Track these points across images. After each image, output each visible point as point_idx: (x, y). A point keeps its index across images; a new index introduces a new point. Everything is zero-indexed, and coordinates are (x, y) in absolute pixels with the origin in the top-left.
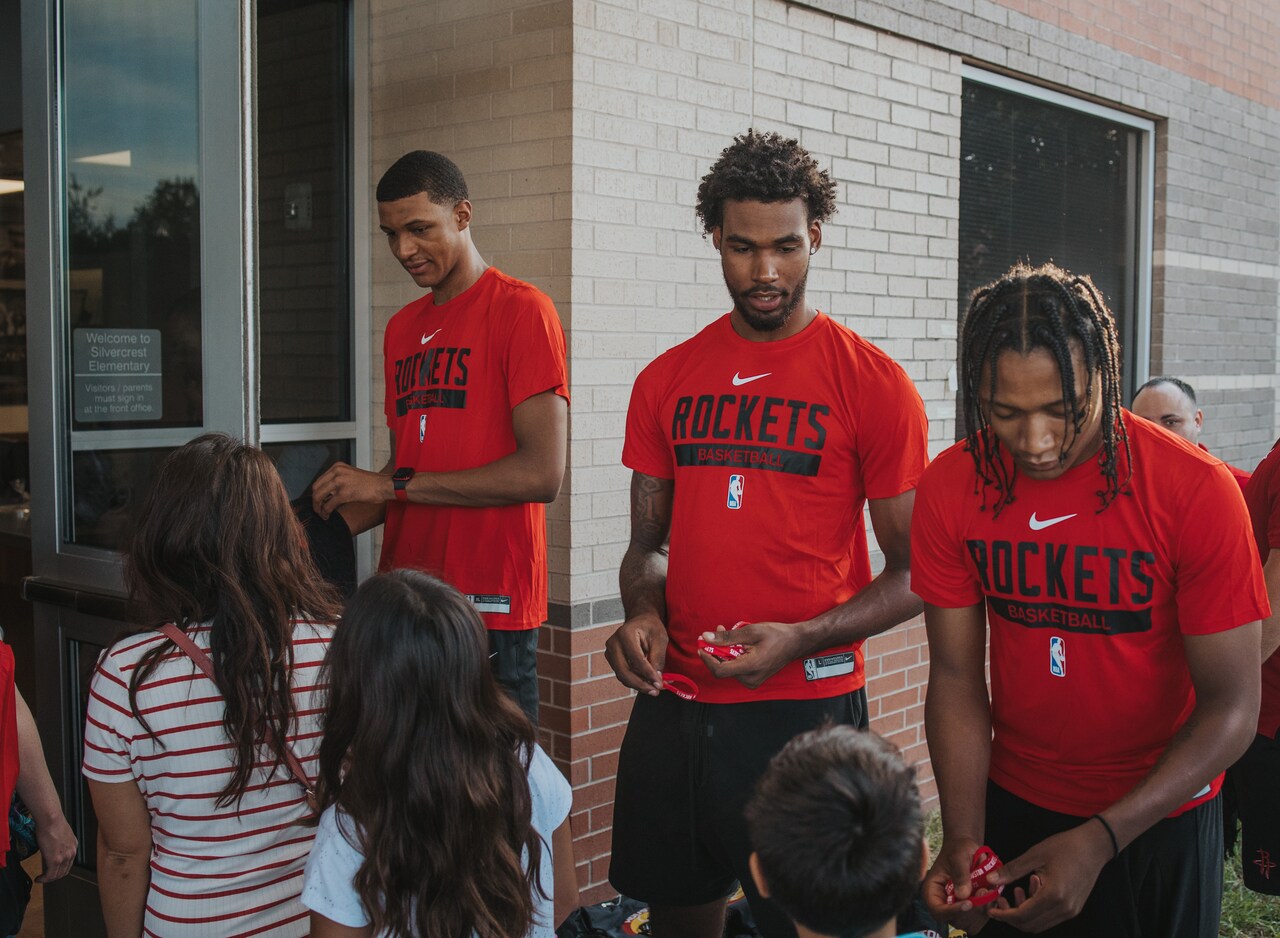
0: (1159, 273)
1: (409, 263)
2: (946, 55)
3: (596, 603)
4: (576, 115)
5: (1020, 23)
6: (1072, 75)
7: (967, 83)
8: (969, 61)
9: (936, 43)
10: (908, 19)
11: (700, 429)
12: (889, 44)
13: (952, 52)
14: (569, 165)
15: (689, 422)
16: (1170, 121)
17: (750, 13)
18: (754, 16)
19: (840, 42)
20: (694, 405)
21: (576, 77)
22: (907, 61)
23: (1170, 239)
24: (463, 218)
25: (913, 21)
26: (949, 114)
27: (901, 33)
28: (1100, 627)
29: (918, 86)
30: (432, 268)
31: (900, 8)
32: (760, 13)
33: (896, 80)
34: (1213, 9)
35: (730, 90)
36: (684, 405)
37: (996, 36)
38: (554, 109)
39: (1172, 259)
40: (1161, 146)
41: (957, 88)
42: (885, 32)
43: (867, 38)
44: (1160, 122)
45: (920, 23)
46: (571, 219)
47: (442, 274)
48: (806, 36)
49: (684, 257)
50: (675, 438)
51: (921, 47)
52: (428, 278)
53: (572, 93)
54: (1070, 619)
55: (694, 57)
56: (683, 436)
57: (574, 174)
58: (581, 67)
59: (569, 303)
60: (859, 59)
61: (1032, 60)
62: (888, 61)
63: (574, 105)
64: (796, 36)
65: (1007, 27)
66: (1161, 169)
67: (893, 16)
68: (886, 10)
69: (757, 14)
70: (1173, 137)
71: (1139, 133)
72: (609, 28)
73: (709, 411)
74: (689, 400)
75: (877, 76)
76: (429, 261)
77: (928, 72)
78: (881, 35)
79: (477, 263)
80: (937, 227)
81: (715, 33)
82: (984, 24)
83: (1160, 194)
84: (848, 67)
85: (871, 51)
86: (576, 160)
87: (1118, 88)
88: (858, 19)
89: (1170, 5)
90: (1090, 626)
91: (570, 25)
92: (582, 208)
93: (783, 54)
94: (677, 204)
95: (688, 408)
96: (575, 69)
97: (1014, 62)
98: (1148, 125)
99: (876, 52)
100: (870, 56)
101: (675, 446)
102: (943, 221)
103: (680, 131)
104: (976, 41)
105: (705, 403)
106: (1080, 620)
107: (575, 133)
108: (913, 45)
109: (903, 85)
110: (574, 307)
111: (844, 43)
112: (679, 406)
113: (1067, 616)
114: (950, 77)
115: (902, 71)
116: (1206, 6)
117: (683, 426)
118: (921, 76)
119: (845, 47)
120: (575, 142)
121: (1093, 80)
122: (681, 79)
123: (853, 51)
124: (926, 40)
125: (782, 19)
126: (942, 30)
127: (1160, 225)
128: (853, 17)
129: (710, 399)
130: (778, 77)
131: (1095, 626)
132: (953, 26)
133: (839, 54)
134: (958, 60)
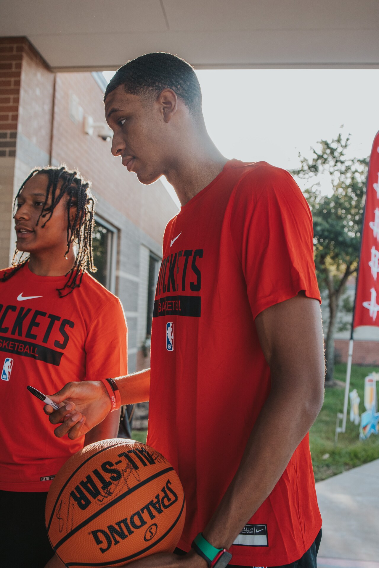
0: (117, 278)
16: (122, 230)
23: (121, 267)
28: (33, 354)
39: (122, 274)
40: (119, 238)
44: (119, 230)
54: (20, 347)
66: (119, 245)
70: (123, 235)
71: (112, 233)
83: (118, 253)
90: (29, 353)
98: (115, 230)
106: (24, 349)
113: (18, 346)
127: (118, 262)
131: (31, 353)
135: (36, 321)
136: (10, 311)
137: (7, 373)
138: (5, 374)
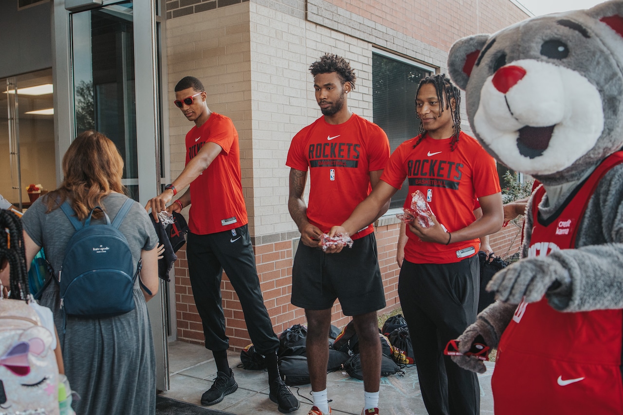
1: (186, 112)
2: (367, 43)
3: (263, 236)
4: (252, 63)
5: (391, 32)
6: (408, 51)
7: (374, 54)
8: (375, 46)
9: (363, 39)
10: (354, 30)
11: (318, 155)
12: (348, 39)
13: (369, 42)
14: (250, 81)
15: (314, 153)
16: (441, 68)
17: (304, 28)
18: (306, 29)
19: (333, 38)
20: (315, 147)
21: (251, 50)
22: (354, 45)
24: (204, 97)
25: (356, 31)
26: (368, 65)
27: (353, 35)
28: (443, 185)
29: (358, 54)
30: (194, 114)
31: (352, 26)
32: (308, 28)
33: (351, 52)
34: (454, 28)
35: (299, 55)
36: (312, 147)
37: (383, 37)
38: (243, 61)
41: (371, 55)
42: (347, 35)
43: (341, 37)
44: (437, 68)
45: (358, 32)
46: (251, 100)
47: (197, 116)
48: (322, 36)
49: (287, 114)
50: (310, 158)
51: (359, 40)
52: (193, 118)
53: (250, 55)
55: (287, 43)
56: (313, 158)
57: (252, 84)
58: (253, 45)
59: (251, 129)
60: (339, 44)
61: (395, 45)
62: (348, 45)
63: (251, 59)
64: (319, 36)
65: (387, 34)
67: (350, 29)
68: (347, 27)
69: (307, 28)
72: (261, 33)
73: (321, 149)
74: (313, 145)
75: (345, 51)
76: (193, 112)
77: (361, 49)
78: (346, 36)
79: (208, 111)
80: (366, 105)
81: (294, 35)
82: (379, 32)
84: (336, 47)
85: (343, 41)
86: (252, 79)
87: (423, 56)
88: (339, 30)
89: (439, 26)
91: (249, 31)
92: (254, 96)
93: (315, 42)
94: (284, 95)
95: (313, 148)
96: (251, 47)
97: (389, 46)
98: (433, 70)
99: (344, 42)
100: (343, 43)
101: (310, 161)
102: (368, 103)
103: (284, 69)
104: (377, 38)
105: (319, 146)
107: (251, 69)
108: (356, 40)
109: (353, 54)
110: (253, 130)
111: (334, 39)
112: (310, 148)
113: (434, 182)
114: (368, 51)
115: (353, 49)
116: (451, 26)
117: (312, 154)
118: (358, 50)
119: (335, 40)
120: (252, 72)
121: (415, 53)
122: (284, 51)
123: (337, 41)
124: (361, 38)
125: (314, 30)
126: (366, 34)
128: (337, 29)
129: (320, 145)
130: (314, 51)
132: (369, 33)
133: (333, 43)
134: (370, 45)
135: (442, 167)
136: (425, 163)
137: (430, 198)
138: (428, 198)
